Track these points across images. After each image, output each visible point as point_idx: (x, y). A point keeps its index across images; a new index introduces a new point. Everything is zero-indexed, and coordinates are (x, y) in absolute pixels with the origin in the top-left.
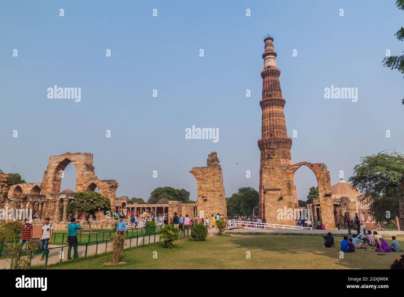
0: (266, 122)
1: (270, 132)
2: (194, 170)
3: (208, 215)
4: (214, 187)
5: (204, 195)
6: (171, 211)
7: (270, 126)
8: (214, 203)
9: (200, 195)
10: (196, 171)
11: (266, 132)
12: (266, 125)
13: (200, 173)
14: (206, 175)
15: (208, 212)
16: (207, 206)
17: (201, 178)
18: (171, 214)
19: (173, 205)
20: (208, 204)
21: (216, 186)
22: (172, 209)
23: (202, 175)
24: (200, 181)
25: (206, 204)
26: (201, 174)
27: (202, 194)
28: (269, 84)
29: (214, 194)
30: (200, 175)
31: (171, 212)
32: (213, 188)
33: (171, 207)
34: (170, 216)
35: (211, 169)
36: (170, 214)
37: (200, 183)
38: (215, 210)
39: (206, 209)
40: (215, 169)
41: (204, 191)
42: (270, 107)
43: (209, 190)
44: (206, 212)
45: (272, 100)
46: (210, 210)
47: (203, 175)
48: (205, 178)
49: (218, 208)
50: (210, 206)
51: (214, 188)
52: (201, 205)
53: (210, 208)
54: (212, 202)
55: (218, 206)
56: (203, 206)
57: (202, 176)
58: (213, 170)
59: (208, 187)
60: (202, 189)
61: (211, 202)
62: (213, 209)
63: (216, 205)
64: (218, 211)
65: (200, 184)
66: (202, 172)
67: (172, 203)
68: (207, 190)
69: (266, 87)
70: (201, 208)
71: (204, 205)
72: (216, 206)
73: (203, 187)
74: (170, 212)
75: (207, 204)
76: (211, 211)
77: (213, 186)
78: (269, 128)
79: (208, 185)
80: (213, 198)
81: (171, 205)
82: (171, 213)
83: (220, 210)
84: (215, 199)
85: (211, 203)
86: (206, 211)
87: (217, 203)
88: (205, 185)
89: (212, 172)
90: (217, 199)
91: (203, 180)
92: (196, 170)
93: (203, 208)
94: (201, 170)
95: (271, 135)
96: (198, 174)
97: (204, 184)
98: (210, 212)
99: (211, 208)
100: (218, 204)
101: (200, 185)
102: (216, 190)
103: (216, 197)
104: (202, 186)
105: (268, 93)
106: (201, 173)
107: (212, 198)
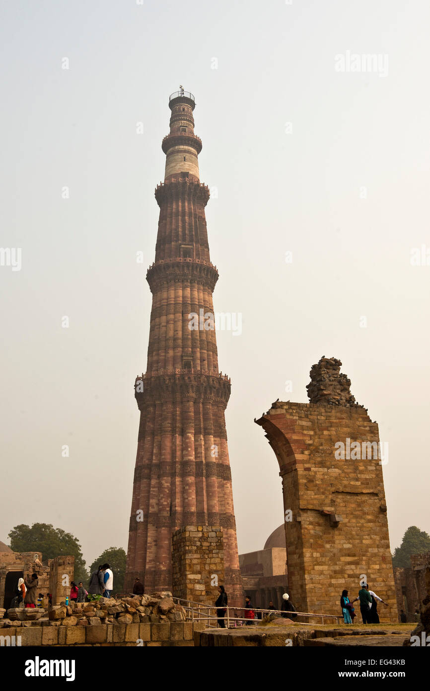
0: (171, 326)
1: (182, 356)
2: (284, 411)
3: (342, 581)
4: (357, 480)
5: (325, 505)
6: (198, 568)
7: (184, 339)
8: (361, 539)
9: (310, 507)
10: (288, 416)
11: (171, 353)
12: (171, 333)
13: (304, 423)
14: (326, 432)
15: (342, 572)
16: (340, 547)
17: (310, 445)
18: (199, 583)
19: (205, 544)
20: (341, 542)
21: (363, 476)
22: (202, 558)
23: (312, 433)
24: (306, 452)
25: (334, 542)
26: (308, 428)
27: (315, 502)
28: (184, 221)
29: (359, 505)
30: (305, 432)
31: (200, 573)
32: (352, 483)
33: (196, 552)
34: (192, 590)
35: (344, 416)
36: (194, 581)
37: (308, 462)
38: (368, 564)
39: (334, 559)
40: (355, 416)
41: (323, 493)
42: (187, 287)
43: (341, 490)
44: (335, 572)
45: (193, 267)
46: (350, 563)
47: (315, 432)
48: (322, 445)
49: (375, 555)
50: (349, 549)
51: (358, 483)
52: (315, 546)
53: (349, 555)
54: (354, 533)
55: (376, 550)
56: (322, 546)
57: (310, 436)
58: (350, 418)
59: (336, 478)
60: (316, 485)
61: (351, 534)
62: (362, 560)
63: (368, 546)
64: (377, 567)
65: (307, 466)
66: (312, 422)
67: (200, 535)
68: (333, 489)
69: (173, 227)
70: (315, 555)
71: (328, 546)
72: (370, 550)
73: (319, 476)
74: (193, 573)
75: (337, 542)
76: (353, 567)
77: (352, 475)
78: (180, 342)
79: (337, 470)
80: (356, 517)
81: (198, 544)
82: (198, 577)
83: (384, 566)
84: (362, 521)
85: (349, 538)
86: (337, 568)
87: (374, 537)
88: (326, 470)
89: (347, 426)
90: (371, 525)
91: (317, 450)
92: (291, 414)
93: (322, 556)
94: (307, 416)
95: (187, 365)
96: (297, 428)
97: (322, 464)
98: (351, 572)
99: (354, 555)
100: (377, 542)
101: (308, 469)
102: (364, 491)
103: (368, 514)
104: (315, 472)
105: (183, 246)
106: (309, 424)
107: (354, 521)
